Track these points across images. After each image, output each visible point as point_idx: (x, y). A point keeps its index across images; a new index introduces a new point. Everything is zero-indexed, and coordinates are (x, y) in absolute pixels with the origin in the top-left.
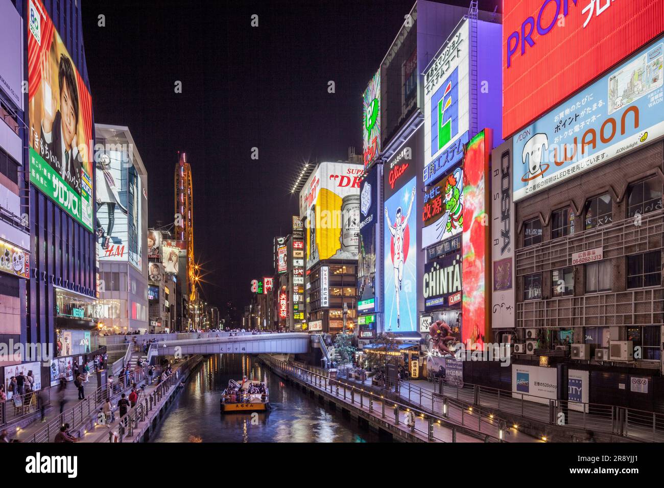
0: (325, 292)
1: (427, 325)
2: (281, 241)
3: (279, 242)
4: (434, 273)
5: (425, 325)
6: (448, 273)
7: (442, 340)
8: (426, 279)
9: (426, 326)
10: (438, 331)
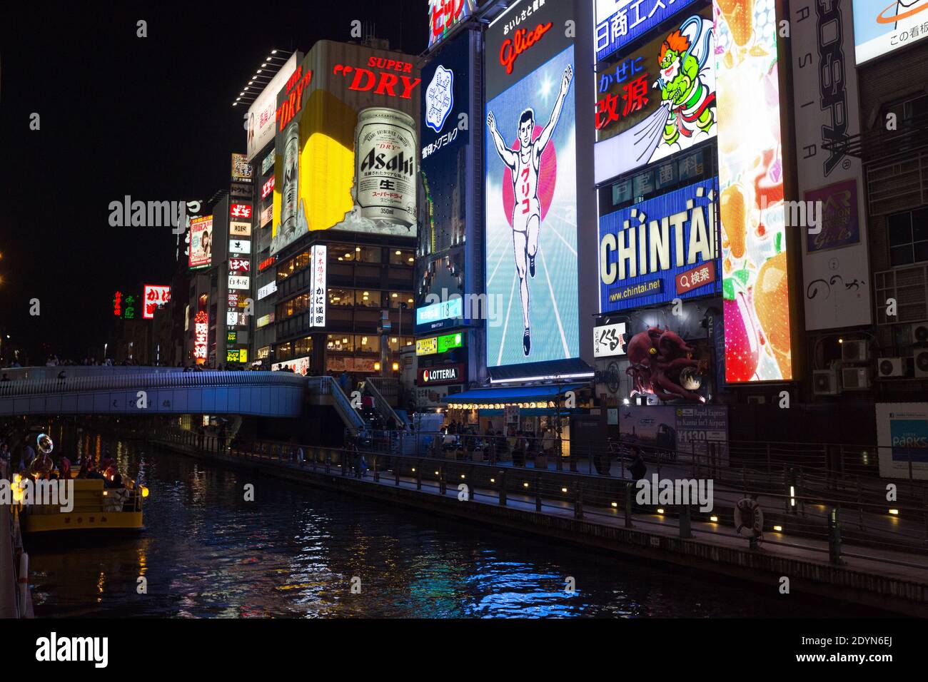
0: (319, 296)
1: (615, 341)
2: (194, 207)
3: (190, 210)
4: (632, 232)
5: (608, 342)
6: (672, 229)
7: (661, 368)
8: (608, 246)
9: (612, 344)
10: (652, 350)
